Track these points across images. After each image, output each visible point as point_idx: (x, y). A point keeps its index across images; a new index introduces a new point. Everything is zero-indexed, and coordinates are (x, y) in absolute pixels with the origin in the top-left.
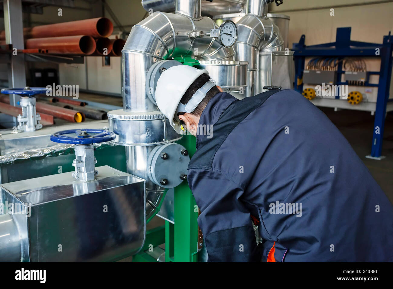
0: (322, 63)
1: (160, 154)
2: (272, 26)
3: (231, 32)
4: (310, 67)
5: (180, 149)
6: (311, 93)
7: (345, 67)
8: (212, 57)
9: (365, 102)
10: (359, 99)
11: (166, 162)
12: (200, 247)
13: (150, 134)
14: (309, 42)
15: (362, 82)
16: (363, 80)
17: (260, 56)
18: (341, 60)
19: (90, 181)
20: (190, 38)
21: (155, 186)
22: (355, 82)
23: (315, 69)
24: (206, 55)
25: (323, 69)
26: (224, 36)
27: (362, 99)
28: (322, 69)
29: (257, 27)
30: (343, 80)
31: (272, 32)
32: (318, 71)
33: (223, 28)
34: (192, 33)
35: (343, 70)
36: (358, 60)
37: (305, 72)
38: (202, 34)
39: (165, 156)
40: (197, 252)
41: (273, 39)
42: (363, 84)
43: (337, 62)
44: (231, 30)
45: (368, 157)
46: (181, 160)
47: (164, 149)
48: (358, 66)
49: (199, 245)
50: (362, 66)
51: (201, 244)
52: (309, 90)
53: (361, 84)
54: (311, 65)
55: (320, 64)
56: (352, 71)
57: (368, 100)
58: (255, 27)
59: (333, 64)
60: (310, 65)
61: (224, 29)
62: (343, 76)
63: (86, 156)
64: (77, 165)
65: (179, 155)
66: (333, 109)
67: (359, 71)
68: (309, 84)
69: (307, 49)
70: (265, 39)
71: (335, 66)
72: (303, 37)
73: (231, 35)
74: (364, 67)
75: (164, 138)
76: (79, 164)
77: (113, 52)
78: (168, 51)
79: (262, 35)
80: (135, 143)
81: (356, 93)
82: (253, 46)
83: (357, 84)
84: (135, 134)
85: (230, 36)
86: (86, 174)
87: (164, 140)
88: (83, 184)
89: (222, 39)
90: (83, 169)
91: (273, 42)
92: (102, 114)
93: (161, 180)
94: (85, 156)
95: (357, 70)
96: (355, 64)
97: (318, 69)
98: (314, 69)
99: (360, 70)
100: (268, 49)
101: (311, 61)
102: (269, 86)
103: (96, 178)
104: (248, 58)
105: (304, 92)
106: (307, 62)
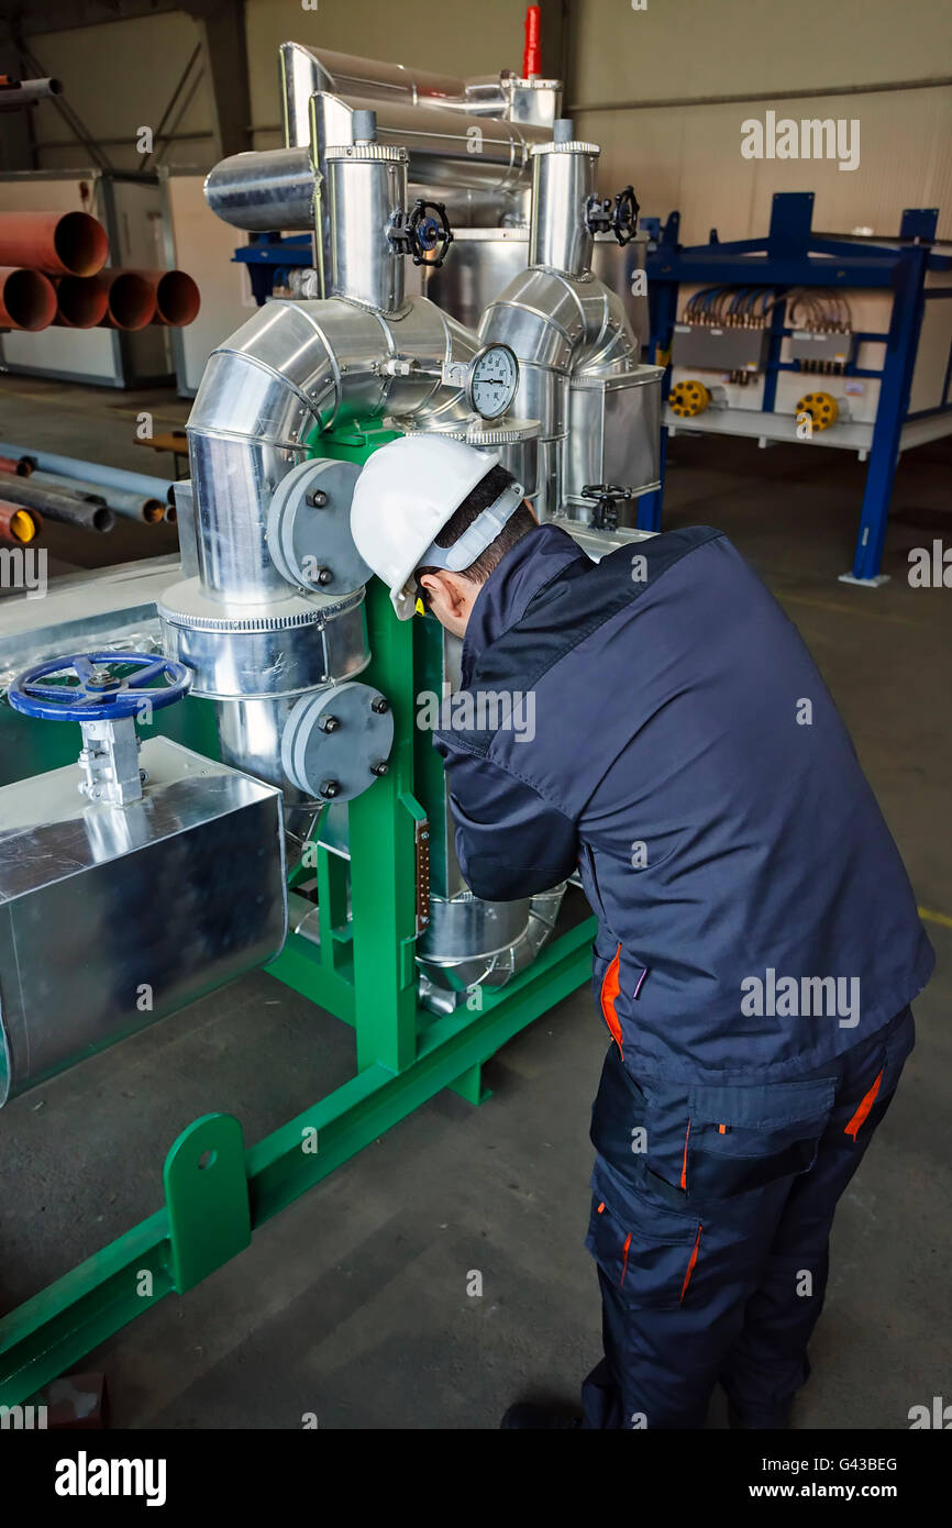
0: (729, 301)
1: (317, 721)
2: (605, 297)
3: (501, 374)
4: (694, 316)
5: (367, 697)
6: (695, 396)
7: (791, 317)
8: (442, 418)
9: (843, 423)
10: (829, 415)
11: (334, 739)
12: (422, 926)
13: (285, 666)
14: (693, 235)
15: (838, 365)
16: (841, 360)
17: (571, 390)
18: (781, 298)
19: (131, 804)
20: (381, 375)
21: (303, 796)
22: (818, 364)
23: (707, 323)
24: (425, 411)
25: (731, 322)
26: (483, 389)
27: (837, 414)
28: (728, 324)
29: (562, 310)
30: (785, 358)
31: (605, 316)
32: (716, 328)
33: (481, 365)
34: (386, 362)
35: (787, 324)
36: (829, 298)
37: (678, 329)
38: (416, 370)
39: (330, 726)
40: (416, 937)
41: (608, 337)
42: (842, 370)
43: (771, 301)
44: (501, 367)
45: (843, 579)
46: (371, 725)
47: (328, 704)
48: (828, 316)
49: (420, 921)
50: (840, 316)
51: (424, 919)
52: (690, 387)
53: (836, 370)
54: (696, 309)
55: (723, 302)
56: (811, 330)
57: (851, 416)
58: (556, 309)
59: (758, 309)
60: (693, 311)
61: (483, 367)
62: (785, 342)
63: (116, 740)
64: (90, 765)
65: (366, 713)
66: (757, 440)
67: (830, 331)
68: (690, 368)
69: (685, 258)
70: (586, 340)
71: (765, 312)
72: (675, 220)
73: (501, 382)
74: (844, 320)
75: (324, 674)
76: (97, 761)
77: (112, 318)
78: (318, 418)
79: (577, 336)
80: (244, 692)
81: (820, 400)
82: (553, 370)
83: (825, 369)
84: (244, 670)
85: (499, 384)
86: (119, 787)
87: (323, 678)
88: (114, 813)
89: (476, 398)
90: (110, 772)
91: (609, 348)
92: (94, 509)
93: (321, 787)
94: (113, 741)
95: (826, 330)
96: (821, 309)
97: (715, 322)
98: (705, 322)
99: (834, 330)
100: (595, 370)
101: (698, 296)
102: (597, 484)
103: (144, 793)
104: (539, 407)
105: (674, 393)
106: (685, 298)
